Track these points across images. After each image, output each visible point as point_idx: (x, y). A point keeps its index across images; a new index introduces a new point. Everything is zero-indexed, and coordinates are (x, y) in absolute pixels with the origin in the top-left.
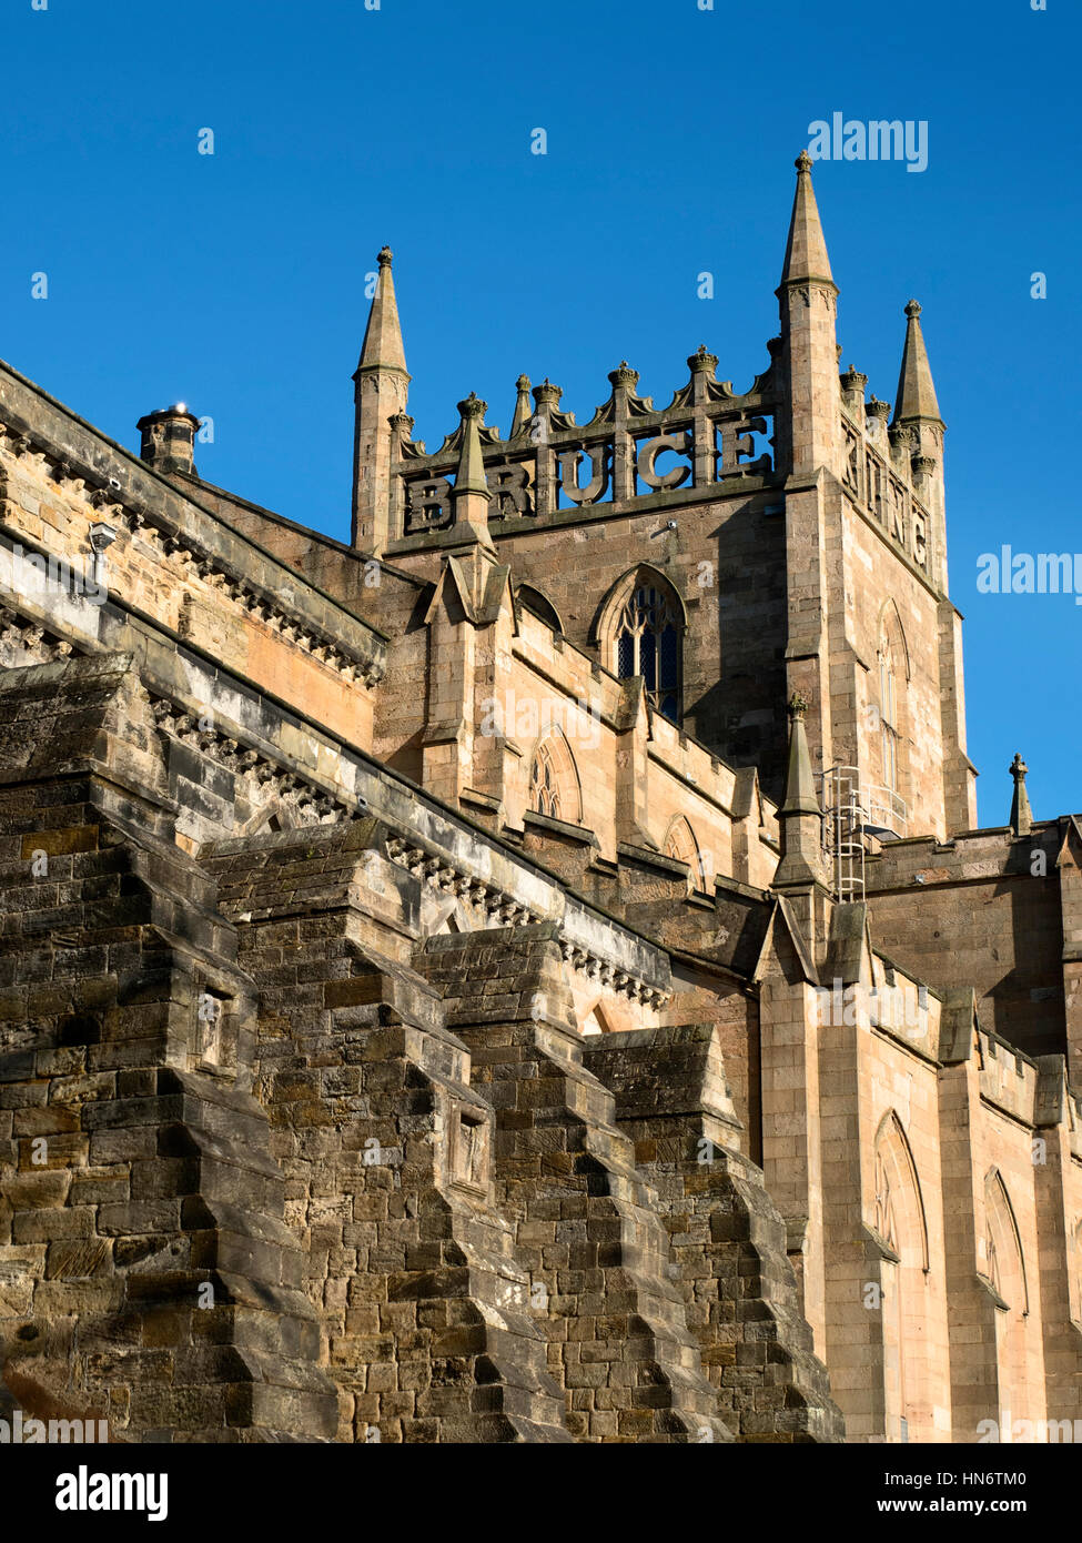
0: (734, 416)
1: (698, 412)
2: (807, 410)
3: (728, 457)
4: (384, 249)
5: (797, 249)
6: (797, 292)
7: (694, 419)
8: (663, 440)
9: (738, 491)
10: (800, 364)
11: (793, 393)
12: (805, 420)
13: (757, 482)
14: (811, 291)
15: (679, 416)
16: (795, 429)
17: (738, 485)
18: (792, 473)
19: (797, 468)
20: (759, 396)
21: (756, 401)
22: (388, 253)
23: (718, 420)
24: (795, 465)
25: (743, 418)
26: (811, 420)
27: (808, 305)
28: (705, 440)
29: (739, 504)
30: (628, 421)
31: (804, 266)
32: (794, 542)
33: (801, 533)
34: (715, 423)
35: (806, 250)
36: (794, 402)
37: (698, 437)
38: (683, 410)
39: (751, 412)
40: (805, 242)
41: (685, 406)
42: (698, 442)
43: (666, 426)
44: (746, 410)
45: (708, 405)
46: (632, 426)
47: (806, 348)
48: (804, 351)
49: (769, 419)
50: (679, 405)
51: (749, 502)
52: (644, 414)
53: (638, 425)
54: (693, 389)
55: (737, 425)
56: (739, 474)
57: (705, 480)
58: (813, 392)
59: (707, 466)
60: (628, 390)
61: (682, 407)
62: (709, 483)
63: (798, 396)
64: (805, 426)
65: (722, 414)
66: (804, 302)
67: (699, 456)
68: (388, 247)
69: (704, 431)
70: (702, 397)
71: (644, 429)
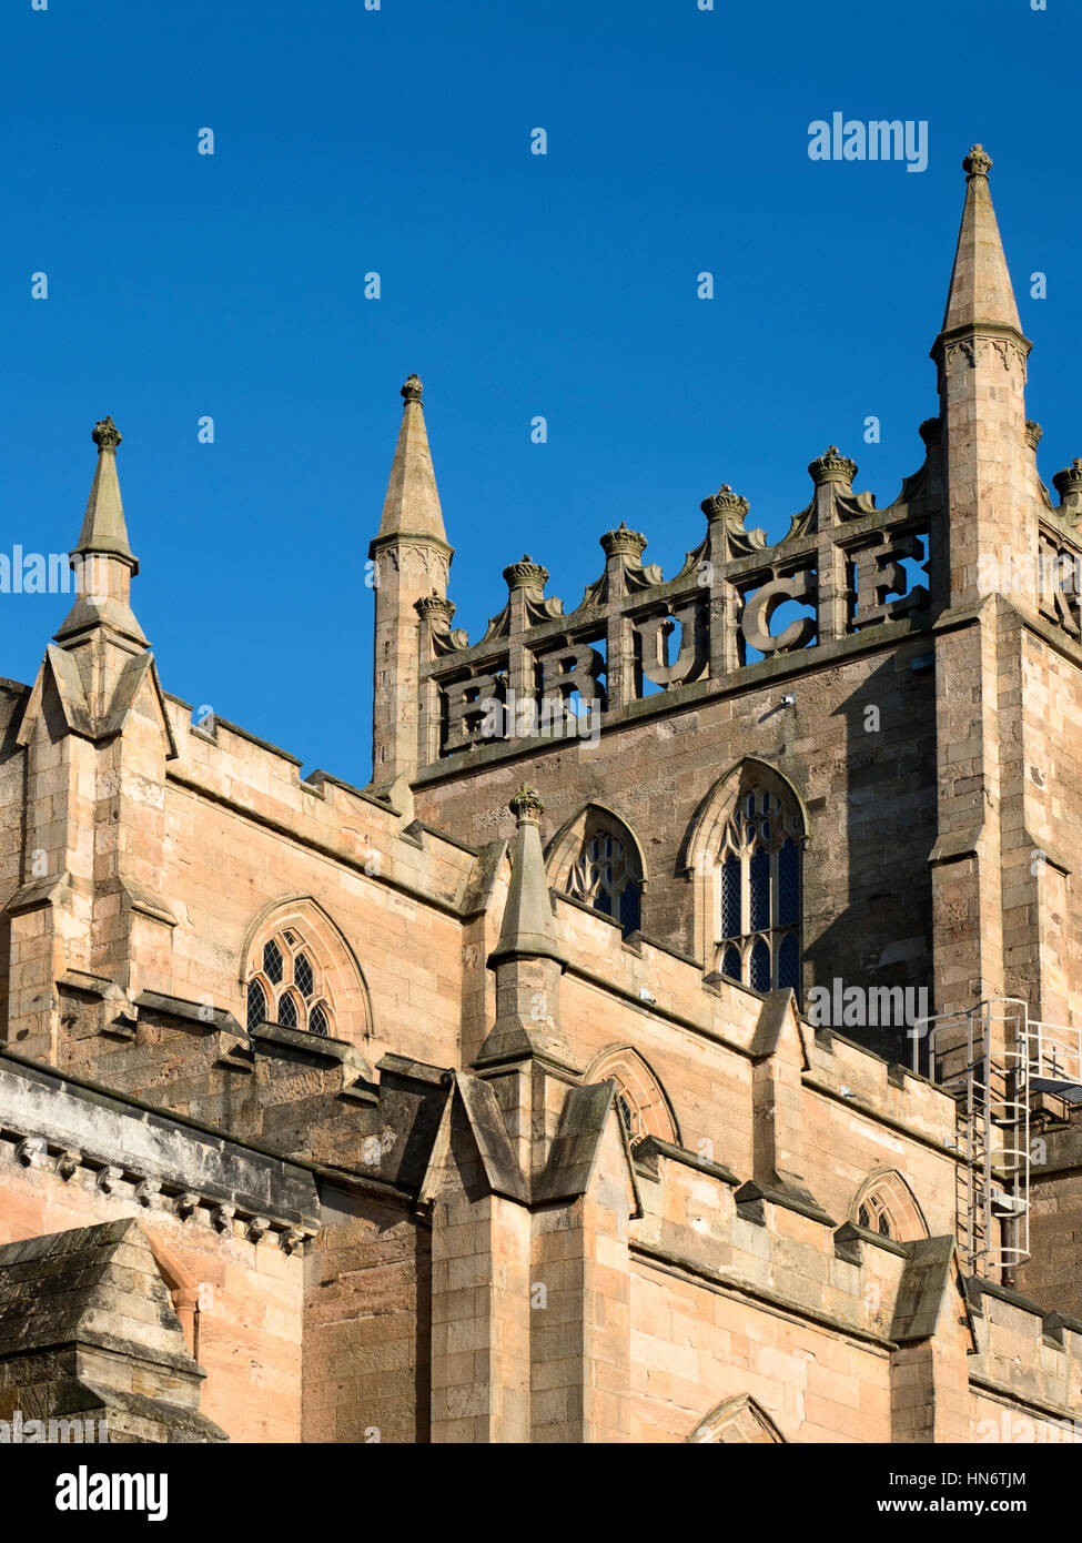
0: (873, 539)
1: (823, 539)
2: (971, 515)
3: (867, 598)
4: (409, 379)
5: (960, 288)
6: (957, 349)
7: (817, 549)
8: (778, 585)
9: (877, 642)
10: (962, 451)
11: (951, 493)
12: (969, 528)
13: (903, 627)
14: (977, 343)
15: (797, 548)
16: (954, 543)
17: (877, 634)
18: (948, 607)
19: (955, 598)
20: (905, 507)
21: (902, 513)
22: (416, 384)
23: (851, 547)
24: (952, 594)
25: (886, 539)
26: (976, 529)
27: (972, 365)
28: (834, 577)
29: (879, 661)
30: (728, 566)
31: (969, 309)
32: (947, 701)
33: (957, 687)
34: (849, 552)
35: (973, 287)
36: (952, 506)
37: (823, 574)
38: (802, 540)
39: (898, 531)
40: (971, 275)
41: (805, 535)
42: (822, 582)
43: (780, 565)
44: (890, 528)
45: (836, 529)
46: (734, 571)
47: (969, 427)
48: (967, 432)
49: (924, 538)
50: (797, 535)
51: (893, 656)
52: (749, 553)
53: (741, 569)
54: (816, 508)
55: (879, 551)
56: (881, 619)
57: (832, 633)
58: (980, 488)
59: (835, 614)
60: (729, 523)
61: (802, 536)
62: (838, 637)
63: (957, 497)
64: (968, 538)
65: (856, 539)
66: (967, 362)
67: (824, 600)
68: (415, 376)
69: (830, 565)
70: (828, 519)
71: (750, 574)
